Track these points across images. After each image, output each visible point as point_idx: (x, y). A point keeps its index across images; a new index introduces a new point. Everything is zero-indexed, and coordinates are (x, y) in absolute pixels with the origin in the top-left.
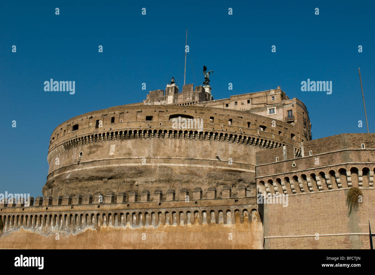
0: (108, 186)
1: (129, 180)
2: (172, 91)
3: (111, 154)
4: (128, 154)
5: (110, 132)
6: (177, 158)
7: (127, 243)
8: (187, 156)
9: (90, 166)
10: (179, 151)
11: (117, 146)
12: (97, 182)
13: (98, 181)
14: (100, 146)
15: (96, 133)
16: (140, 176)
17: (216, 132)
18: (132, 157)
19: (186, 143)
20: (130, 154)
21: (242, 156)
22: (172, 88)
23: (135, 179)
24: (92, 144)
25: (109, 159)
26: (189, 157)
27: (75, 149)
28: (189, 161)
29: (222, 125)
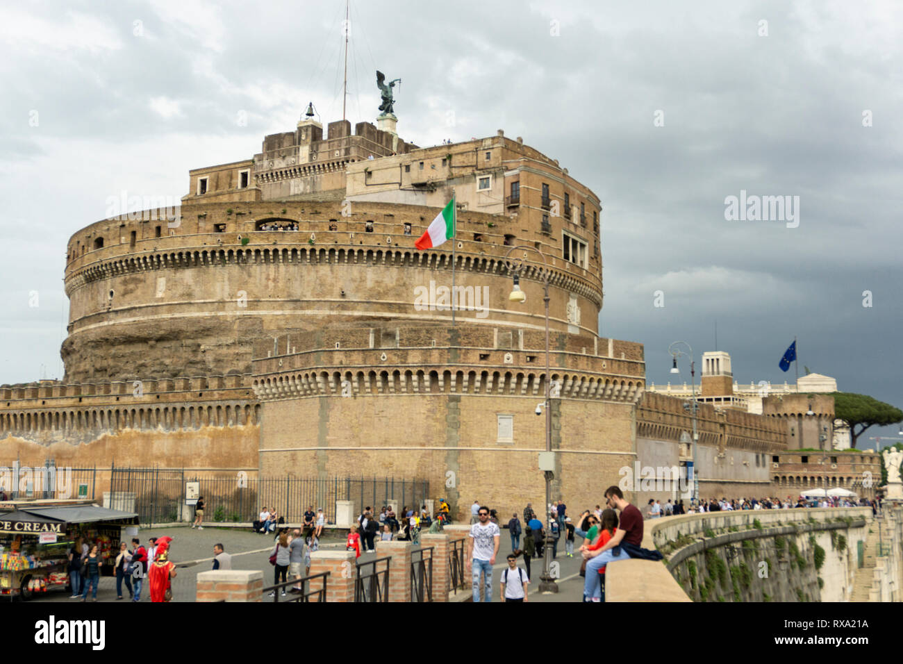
0: (157, 353)
1: (189, 342)
2: (307, 135)
3: (159, 295)
4: (188, 295)
5: (155, 255)
6: (271, 299)
7: (159, 454)
8: (289, 296)
9: (126, 317)
10: (275, 286)
11: (168, 281)
12: (138, 348)
13: (140, 345)
14: (140, 281)
15: (131, 257)
16: (207, 335)
17: (341, 247)
18: (192, 301)
19: (287, 272)
20: (190, 295)
21: (393, 288)
22: (307, 130)
23: (199, 341)
24: (128, 277)
25: (156, 304)
26: (292, 298)
27: (103, 283)
28: (291, 305)
29: (352, 234)
